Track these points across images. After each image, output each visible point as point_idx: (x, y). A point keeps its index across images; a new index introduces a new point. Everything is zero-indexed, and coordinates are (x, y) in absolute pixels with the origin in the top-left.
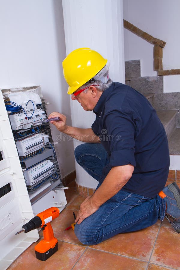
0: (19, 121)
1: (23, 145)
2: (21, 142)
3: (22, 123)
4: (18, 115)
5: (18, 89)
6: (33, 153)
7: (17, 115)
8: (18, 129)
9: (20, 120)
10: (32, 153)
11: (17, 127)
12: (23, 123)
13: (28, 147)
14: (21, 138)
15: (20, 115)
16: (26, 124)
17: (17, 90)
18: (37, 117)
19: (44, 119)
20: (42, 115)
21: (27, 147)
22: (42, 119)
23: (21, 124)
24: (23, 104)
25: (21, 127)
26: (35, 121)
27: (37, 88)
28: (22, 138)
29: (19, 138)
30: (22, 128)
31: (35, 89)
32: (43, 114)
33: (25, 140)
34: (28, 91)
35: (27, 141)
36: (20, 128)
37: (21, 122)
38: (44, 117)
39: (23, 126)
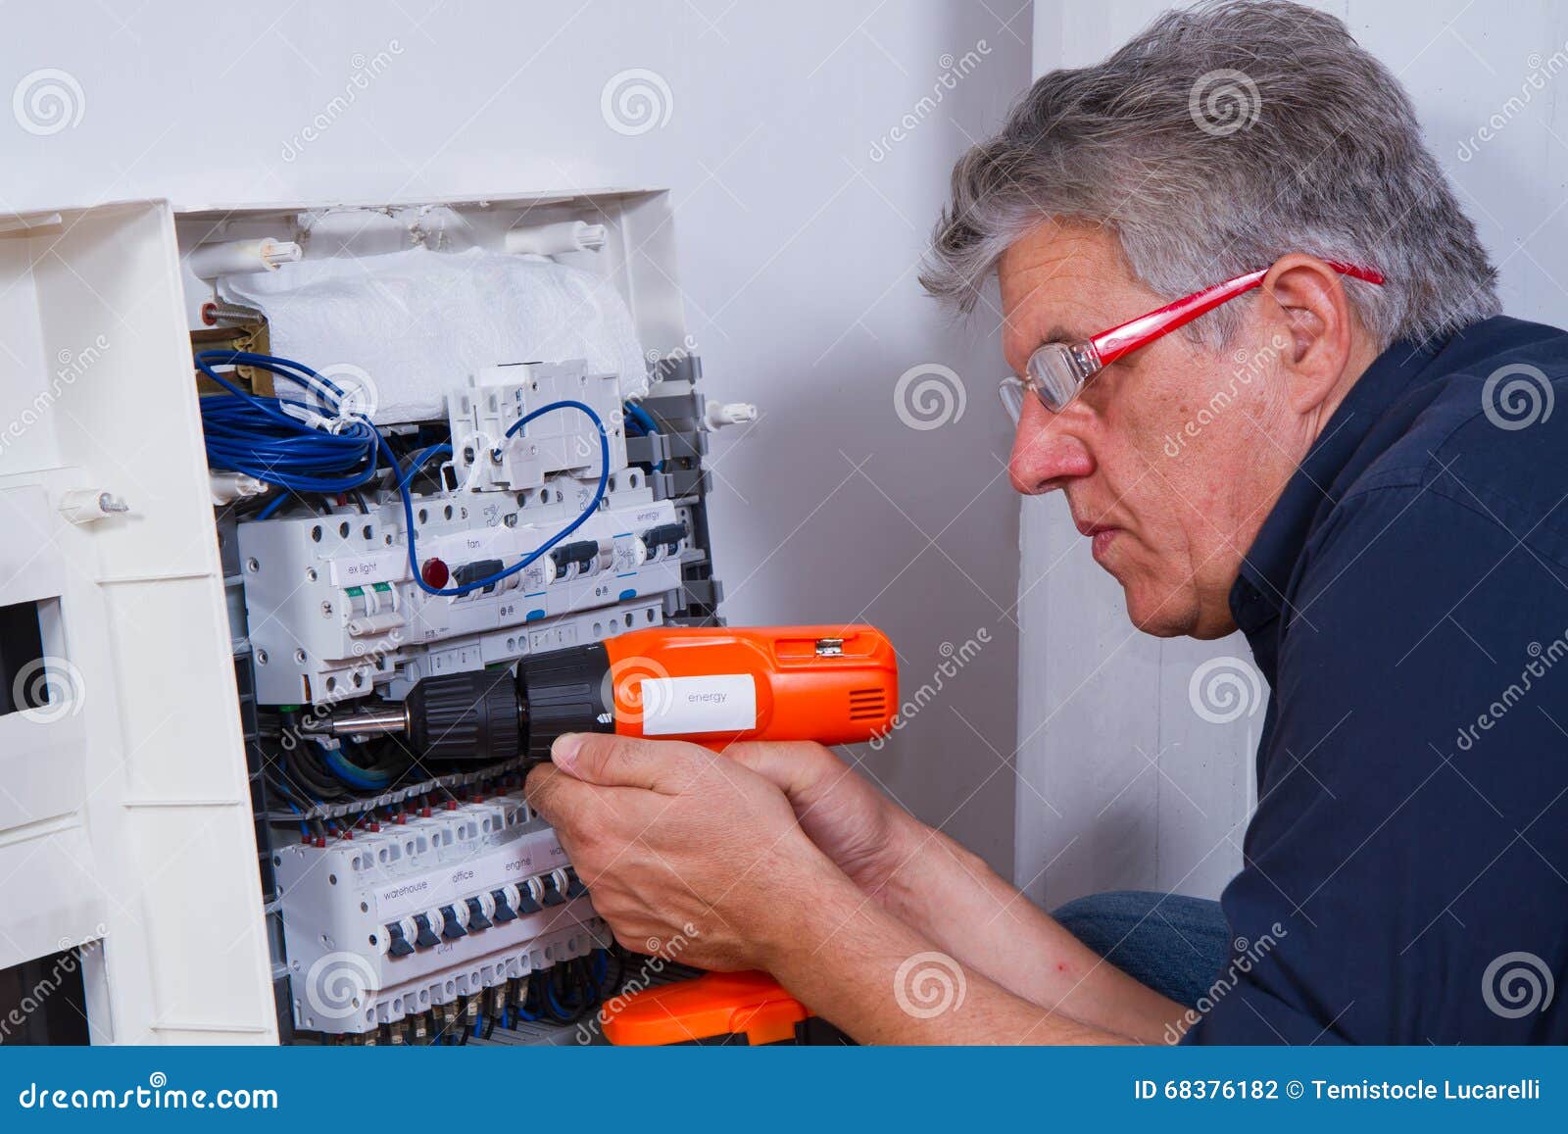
0: (343, 604)
1: (349, 891)
2: (341, 854)
3: (373, 624)
4: (345, 529)
5: (390, 211)
6: (472, 1009)
7: (330, 524)
8: (321, 696)
9: (354, 591)
10: (463, 1001)
11: (316, 667)
12: (383, 633)
13: (410, 933)
14: (340, 810)
15: (368, 533)
16: (426, 647)
17: (376, 221)
18: (573, 567)
19: (657, 607)
20: (640, 549)
21: (395, 931)
22: (628, 598)
23: (367, 636)
24: (465, 402)
25: (358, 679)
26: (536, 619)
27: (625, 220)
28: (354, 807)
29: (323, 810)
30: (367, 688)
31: (597, 231)
32: (655, 539)
33: (390, 835)
34: (515, 241)
35: (416, 846)
36: (346, 689)
37: (360, 612)
38: (667, 573)
39: (390, 664)
